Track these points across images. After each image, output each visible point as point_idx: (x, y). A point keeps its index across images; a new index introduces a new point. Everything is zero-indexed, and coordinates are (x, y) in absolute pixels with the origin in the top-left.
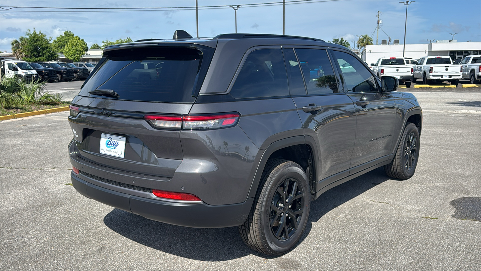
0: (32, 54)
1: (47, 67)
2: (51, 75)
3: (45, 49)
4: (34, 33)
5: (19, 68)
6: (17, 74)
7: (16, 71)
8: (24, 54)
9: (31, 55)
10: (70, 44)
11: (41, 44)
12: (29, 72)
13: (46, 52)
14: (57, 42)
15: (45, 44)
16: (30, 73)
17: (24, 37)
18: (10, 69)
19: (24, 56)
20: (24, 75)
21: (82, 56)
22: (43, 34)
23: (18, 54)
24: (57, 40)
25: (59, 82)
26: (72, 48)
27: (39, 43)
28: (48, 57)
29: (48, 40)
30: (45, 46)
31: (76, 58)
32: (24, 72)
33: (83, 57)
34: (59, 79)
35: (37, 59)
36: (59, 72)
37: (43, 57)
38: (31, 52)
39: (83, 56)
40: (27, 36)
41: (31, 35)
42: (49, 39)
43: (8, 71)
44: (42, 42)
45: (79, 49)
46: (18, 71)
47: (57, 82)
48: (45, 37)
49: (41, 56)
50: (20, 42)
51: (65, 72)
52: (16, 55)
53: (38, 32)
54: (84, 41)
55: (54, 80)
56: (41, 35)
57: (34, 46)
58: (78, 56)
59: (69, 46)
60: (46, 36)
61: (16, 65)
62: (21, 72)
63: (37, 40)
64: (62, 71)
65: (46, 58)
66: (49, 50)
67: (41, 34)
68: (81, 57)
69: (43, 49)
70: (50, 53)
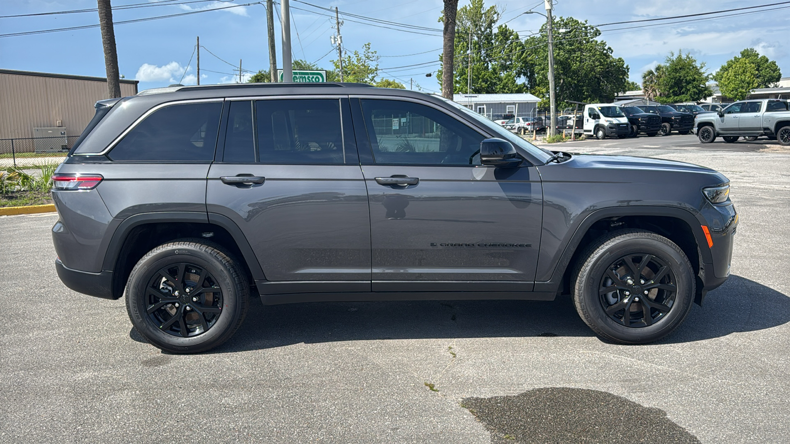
0: (671, 91)
1: (652, 113)
2: (652, 124)
3: (690, 83)
4: (678, 58)
5: (601, 115)
6: (597, 123)
7: (597, 120)
8: (659, 91)
9: (669, 91)
10: (731, 72)
11: (686, 75)
12: (615, 121)
13: (691, 87)
14: (726, 69)
15: (691, 74)
16: (617, 122)
17: (662, 65)
18: (590, 117)
19: (658, 94)
20: (606, 125)
21: (751, 91)
22: (692, 57)
23: (649, 92)
24: (726, 66)
25: (666, 135)
26: (736, 77)
27: (683, 73)
28: (694, 95)
29: (698, 68)
30: (691, 77)
31: (740, 94)
32: (607, 121)
33: (753, 93)
34: (667, 131)
35: (677, 99)
36: (668, 120)
37: (687, 94)
38: (670, 89)
39: (753, 91)
40: (667, 63)
41: (673, 61)
42: (700, 66)
43: (588, 120)
44: (687, 72)
45: (747, 79)
46: (600, 120)
47: (663, 135)
48: (694, 63)
49: (683, 93)
50: (656, 74)
51: (678, 119)
52: (647, 93)
53: (684, 57)
54: (776, 63)
55: (657, 133)
56: (688, 60)
57: (675, 78)
58: (744, 90)
59: (729, 74)
60: (695, 61)
61: (599, 110)
62: (604, 121)
63: (680, 69)
64: (673, 118)
65: (691, 97)
66: (697, 83)
67: (689, 58)
68: (749, 92)
69: (688, 83)
70: (697, 89)
